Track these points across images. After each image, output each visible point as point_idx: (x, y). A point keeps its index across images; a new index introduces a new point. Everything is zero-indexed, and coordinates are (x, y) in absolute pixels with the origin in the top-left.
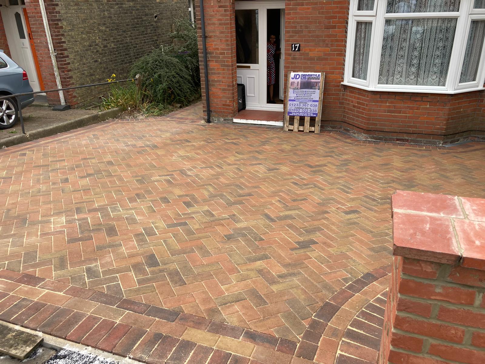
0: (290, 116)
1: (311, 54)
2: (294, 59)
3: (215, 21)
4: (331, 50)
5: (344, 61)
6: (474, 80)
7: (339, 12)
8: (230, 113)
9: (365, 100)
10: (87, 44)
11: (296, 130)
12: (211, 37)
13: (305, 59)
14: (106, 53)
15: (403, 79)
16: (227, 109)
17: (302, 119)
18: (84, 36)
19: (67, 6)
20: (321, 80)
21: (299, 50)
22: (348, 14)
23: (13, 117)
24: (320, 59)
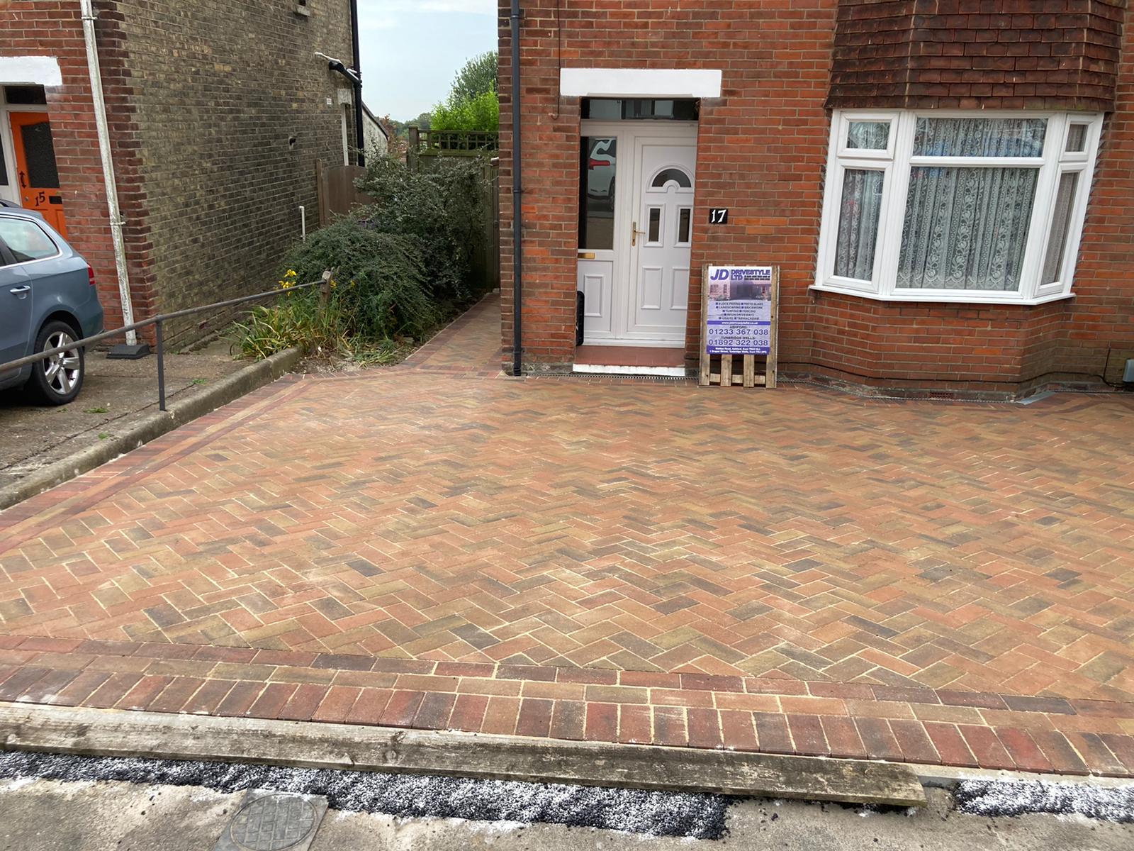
0: (712, 355)
1: (750, 230)
2: (714, 239)
3: (542, 157)
4: (792, 223)
5: (817, 243)
6: (1056, 280)
7: (808, 150)
8: (565, 353)
9: (871, 320)
10: (180, 200)
11: (726, 382)
12: (531, 192)
13: (735, 239)
14: (211, 222)
15: (941, 278)
16: (559, 344)
17: (738, 361)
18: (177, 181)
19: (150, 112)
20: (773, 281)
21: (725, 221)
22: (827, 154)
23: (75, 374)
24: (767, 239)
